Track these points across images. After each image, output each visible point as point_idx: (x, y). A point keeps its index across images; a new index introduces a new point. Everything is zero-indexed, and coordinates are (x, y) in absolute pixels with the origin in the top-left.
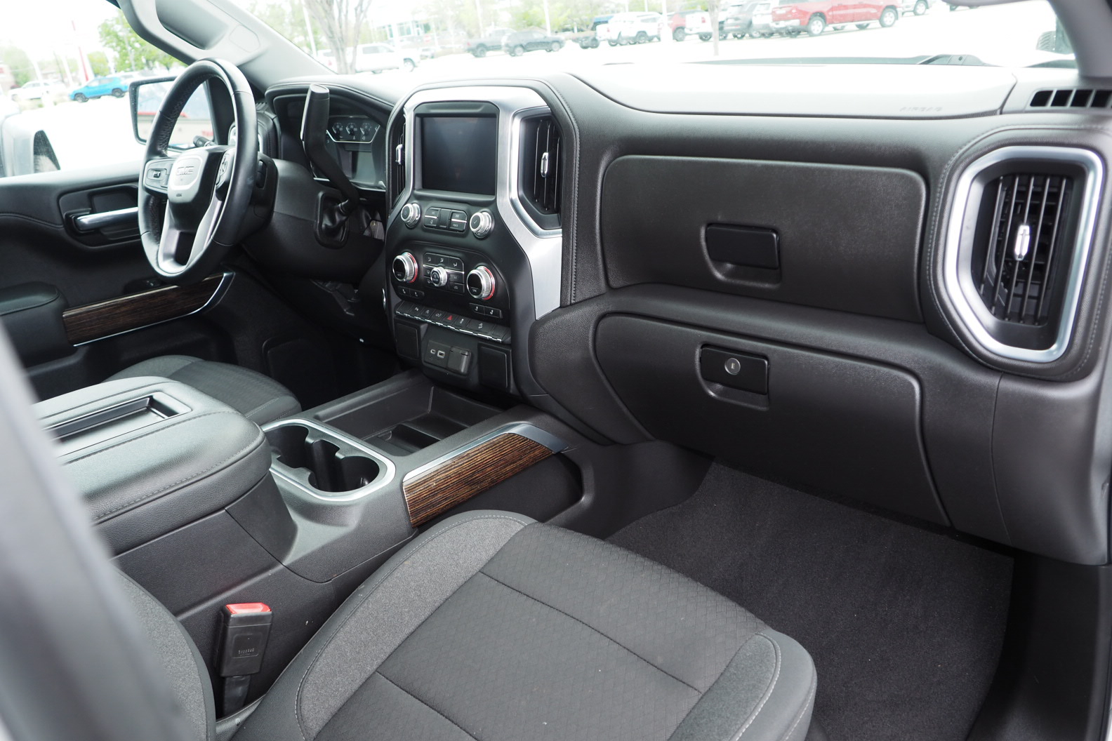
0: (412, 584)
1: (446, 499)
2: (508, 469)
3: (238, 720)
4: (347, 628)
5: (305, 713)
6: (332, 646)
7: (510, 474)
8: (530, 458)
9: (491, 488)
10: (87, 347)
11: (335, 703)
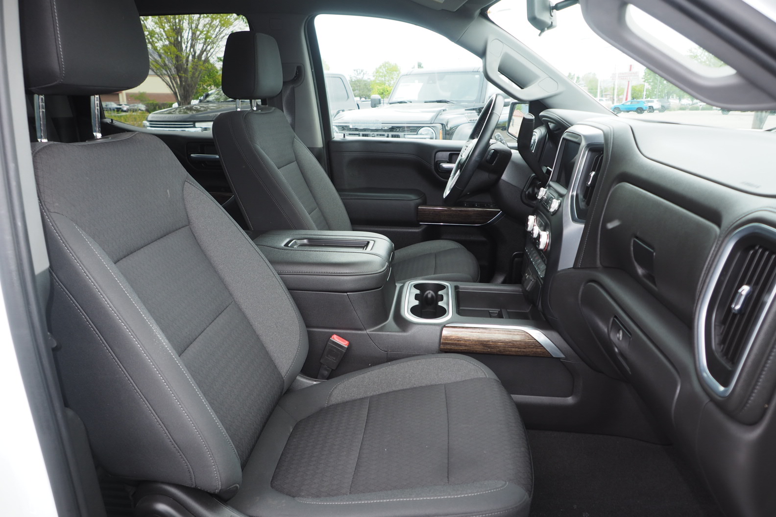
0: (411, 371)
1: (465, 346)
2: (513, 349)
3: (315, 383)
4: (373, 372)
5: (333, 393)
6: (362, 375)
7: (514, 353)
8: (532, 351)
9: (497, 355)
10: (426, 226)
11: (347, 398)
